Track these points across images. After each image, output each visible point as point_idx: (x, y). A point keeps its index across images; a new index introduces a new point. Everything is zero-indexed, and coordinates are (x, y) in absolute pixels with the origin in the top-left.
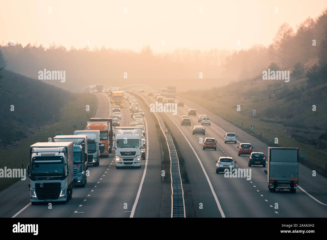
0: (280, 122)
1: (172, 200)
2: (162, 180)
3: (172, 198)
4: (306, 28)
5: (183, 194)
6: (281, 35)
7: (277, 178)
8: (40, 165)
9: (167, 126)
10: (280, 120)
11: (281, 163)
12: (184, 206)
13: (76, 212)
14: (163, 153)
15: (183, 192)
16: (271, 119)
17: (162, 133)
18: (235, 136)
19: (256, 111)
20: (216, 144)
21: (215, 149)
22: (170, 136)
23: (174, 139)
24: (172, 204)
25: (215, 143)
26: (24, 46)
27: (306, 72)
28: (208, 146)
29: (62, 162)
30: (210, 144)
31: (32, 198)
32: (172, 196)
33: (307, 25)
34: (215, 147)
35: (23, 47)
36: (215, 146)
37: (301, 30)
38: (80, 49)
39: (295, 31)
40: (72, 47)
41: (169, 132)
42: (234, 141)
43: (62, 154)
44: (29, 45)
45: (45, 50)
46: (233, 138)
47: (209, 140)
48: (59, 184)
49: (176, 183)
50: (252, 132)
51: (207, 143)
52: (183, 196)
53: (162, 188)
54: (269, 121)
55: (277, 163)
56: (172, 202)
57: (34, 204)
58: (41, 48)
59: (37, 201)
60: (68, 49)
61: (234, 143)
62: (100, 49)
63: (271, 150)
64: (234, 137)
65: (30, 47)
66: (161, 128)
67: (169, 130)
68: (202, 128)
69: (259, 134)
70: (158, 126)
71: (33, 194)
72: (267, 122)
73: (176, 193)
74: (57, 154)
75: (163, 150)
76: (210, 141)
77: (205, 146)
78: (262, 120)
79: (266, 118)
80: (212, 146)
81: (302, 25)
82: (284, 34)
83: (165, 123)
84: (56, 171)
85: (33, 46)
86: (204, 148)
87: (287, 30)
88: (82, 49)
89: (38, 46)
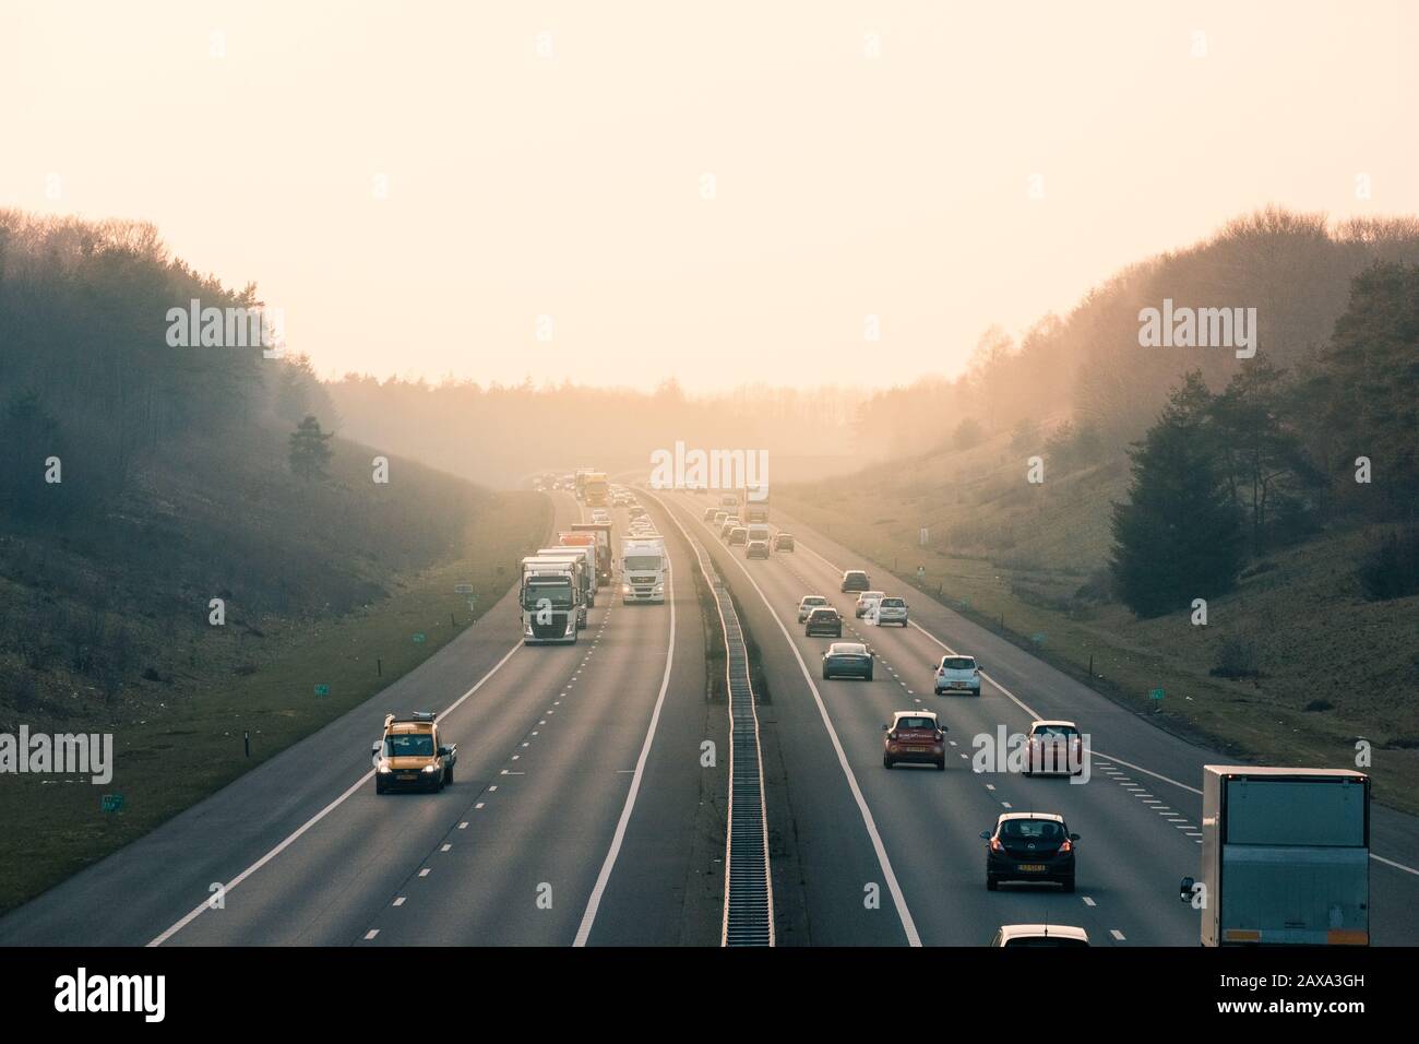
0: (986, 559)
1: (731, 743)
2: (707, 698)
3: (731, 739)
4: (1042, 335)
5: (757, 730)
6: (986, 352)
7: (1261, 932)
8: (538, 589)
9: (718, 570)
10: (984, 555)
11: (1278, 854)
12: (760, 758)
13: (505, 772)
14: (709, 632)
15: (757, 725)
16: (964, 552)
17: (707, 586)
18: (976, 669)
19: (929, 532)
20: (942, 739)
21: (939, 763)
22: (726, 593)
23: (735, 599)
24: (731, 752)
25: (938, 738)
26: (381, 381)
27: (1044, 440)
28: (908, 750)
29: (569, 585)
30: (912, 743)
31: (525, 636)
32: (731, 734)
33: (1044, 331)
34: (937, 755)
35: (381, 384)
36: (937, 750)
37: (1033, 342)
38: (512, 387)
39: (1018, 344)
40: (493, 382)
41: (724, 583)
42: (968, 686)
43: (569, 574)
44: (394, 378)
45: (432, 389)
46: (968, 676)
47: (912, 724)
48: (566, 616)
49: (741, 703)
50: (920, 582)
51: (900, 735)
52: (757, 734)
53: (708, 717)
54: (960, 557)
55: (1260, 854)
56: (732, 748)
57: (528, 644)
58: (421, 387)
59: (534, 640)
60: (485, 386)
61: (971, 693)
62: (558, 388)
63: (1226, 783)
64: (970, 672)
65: (396, 383)
66: (704, 573)
67: (723, 578)
68: (862, 652)
69: (937, 587)
70: (696, 569)
71: (527, 630)
72: (954, 557)
73: (741, 728)
74: (561, 573)
75: (710, 625)
76: (917, 728)
77: (893, 751)
78: (943, 554)
79: (951, 550)
80: (922, 750)
81: (1035, 331)
82: (994, 351)
83: (714, 562)
84: (561, 598)
85: (402, 381)
86: (890, 761)
87: (999, 342)
88: (516, 387)
89: (414, 380)
